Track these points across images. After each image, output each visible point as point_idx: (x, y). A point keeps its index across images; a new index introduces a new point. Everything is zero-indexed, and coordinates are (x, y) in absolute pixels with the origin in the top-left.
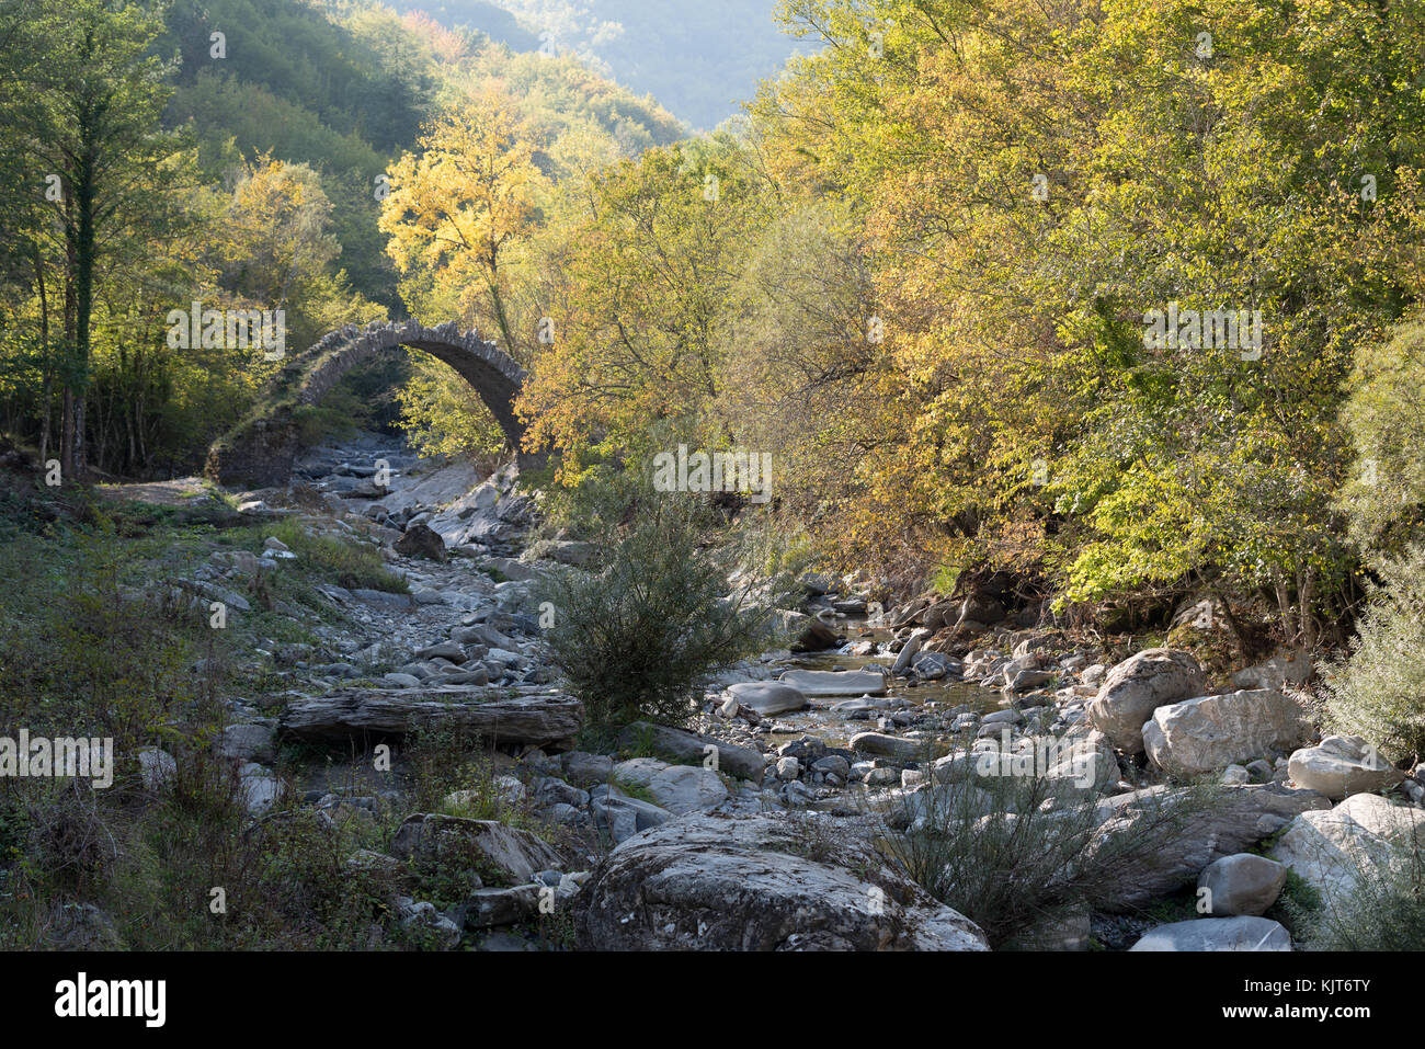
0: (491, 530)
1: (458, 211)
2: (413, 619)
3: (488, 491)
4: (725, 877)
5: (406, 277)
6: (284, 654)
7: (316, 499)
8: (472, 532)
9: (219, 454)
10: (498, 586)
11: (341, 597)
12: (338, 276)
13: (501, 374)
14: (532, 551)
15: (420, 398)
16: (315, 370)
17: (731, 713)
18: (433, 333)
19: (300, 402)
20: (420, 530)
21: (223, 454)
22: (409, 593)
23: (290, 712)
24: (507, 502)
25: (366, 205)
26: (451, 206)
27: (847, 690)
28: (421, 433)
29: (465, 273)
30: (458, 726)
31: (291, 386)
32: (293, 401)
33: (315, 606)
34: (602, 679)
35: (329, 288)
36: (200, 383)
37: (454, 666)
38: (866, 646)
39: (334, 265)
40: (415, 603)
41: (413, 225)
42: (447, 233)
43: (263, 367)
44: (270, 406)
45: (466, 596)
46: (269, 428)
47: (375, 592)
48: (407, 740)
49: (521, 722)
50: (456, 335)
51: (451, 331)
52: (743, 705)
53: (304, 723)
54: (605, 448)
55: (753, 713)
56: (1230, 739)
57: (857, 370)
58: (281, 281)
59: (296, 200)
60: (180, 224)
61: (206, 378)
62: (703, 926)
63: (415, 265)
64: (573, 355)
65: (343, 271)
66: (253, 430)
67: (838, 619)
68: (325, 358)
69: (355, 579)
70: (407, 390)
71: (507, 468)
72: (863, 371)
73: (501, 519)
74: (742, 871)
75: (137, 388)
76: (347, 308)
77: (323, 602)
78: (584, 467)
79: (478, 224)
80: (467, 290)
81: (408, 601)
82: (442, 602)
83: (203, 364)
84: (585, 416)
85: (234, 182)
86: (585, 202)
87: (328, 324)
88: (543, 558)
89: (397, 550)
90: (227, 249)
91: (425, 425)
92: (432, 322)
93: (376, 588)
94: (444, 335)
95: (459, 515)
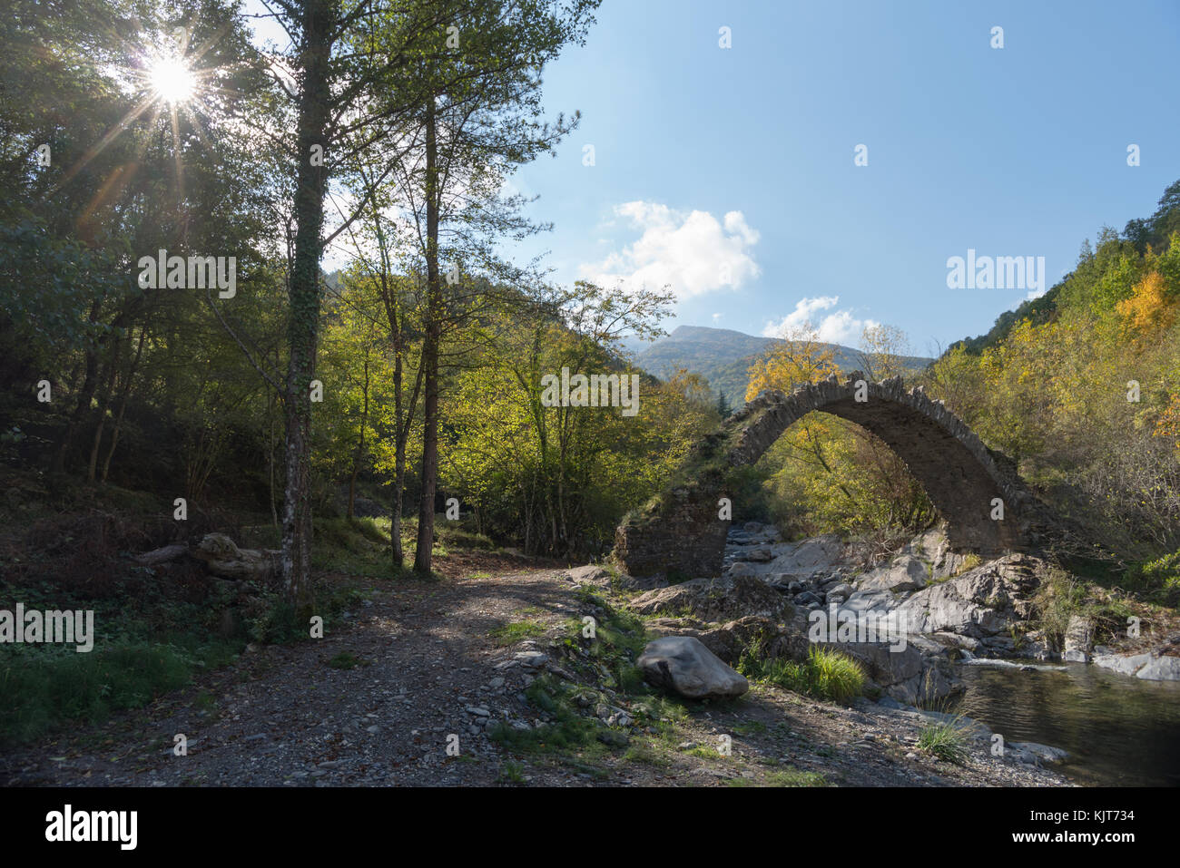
9: (629, 533)
13: (950, 436)
18: (879, 388)
21: (633, 533)
46: (693, 498)
50: (903, 391)
94: (891, 391)
95: (890, 589)
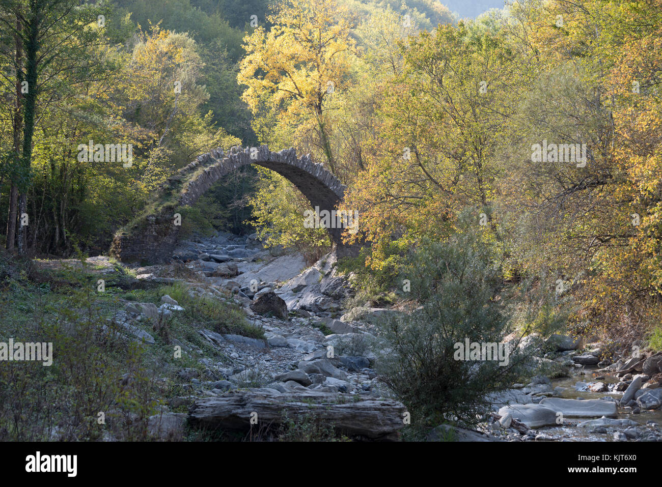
0: (316, 301)
1: (294, 70)
2: (268, 357)
3: (314, 273)
5: (258, 115)
6: (183, 373)
7: (191, 274)
8: (302, 302)
9: (121, 239)
10: (327, 337)
11: (216, 339)
12: (206, 116)
13: (326, 187)
14: (349, 314)
15: (266, 204)
16: (191, 180)
17: (506, 424)
18: (278, 156)
19: (180, 203)
20: (270, 296)
21: (124, 239)
22: (265, 339)
23: (197, 407)
24: (328, 281)
25: (225, 66)
26: (290, 66)
27: (589, 413)
28: (266, 230)
29: (298, 115)
30: (318, 420)
31: (174, 192)
32: (176, 203)
33: (199, 344)
34: (418, 393)
35: (199, 124)
36: (107, 188)
37: (303, 387)
38: (599, 385)
39: (203, 108)
40: (269, 346)
41: (262, 79)
42: (287, 85)
43: (153, 178)
44: (159, 206)
45: (305, 342)
46: (157, 222)
47: (241, 337)
48: (282, 429)
49: (363, 419)
50: (295, 158)
51: (291, 154)
52: (515, 419)
53: (207, 415)
54: (402, 243)
55: (523, 425)
57: (599, 183)
58: (166, 118)
59: (178, 59)
60: (100, 71)
61: (112, 185)
63: (263, 108)
64: (382, 173)
65: (210, 112)
66: (146, 223)
67: (576, 368)
68: (200, 171)
69: (226, 327)
70: (256, 198)
71: (328, 257)
72: (603, 183)
73: (324, 293)
75: (62, 190)
76: (213, 139)
77: (204, 342)
78: (387, 256)
79: (309, 80)
80: (300, 127)
81: (263, 344)
82: (288, 346)
83: (110, 174)
84: (389, 218)
85: (132, 46)
86: (389, 65)
87: (199, 150)
88: (358, 320)
89: (253, 310)
90: (129, 92)
91: (269, 224)
92: (276, 149)
93: (241, 334)
94: (286, 158)
95: (292, 290)
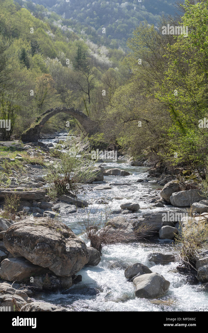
4: (27, 231)
16: (44, 117)
46: (33, 130)
56: (188, 200)
62: (22, 241)
66: (30, 130)
68: (46, 115)
74: (31, 230)
94: (71, 110)
